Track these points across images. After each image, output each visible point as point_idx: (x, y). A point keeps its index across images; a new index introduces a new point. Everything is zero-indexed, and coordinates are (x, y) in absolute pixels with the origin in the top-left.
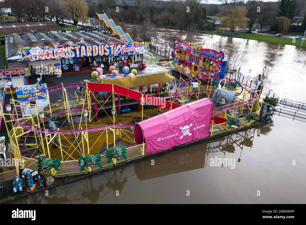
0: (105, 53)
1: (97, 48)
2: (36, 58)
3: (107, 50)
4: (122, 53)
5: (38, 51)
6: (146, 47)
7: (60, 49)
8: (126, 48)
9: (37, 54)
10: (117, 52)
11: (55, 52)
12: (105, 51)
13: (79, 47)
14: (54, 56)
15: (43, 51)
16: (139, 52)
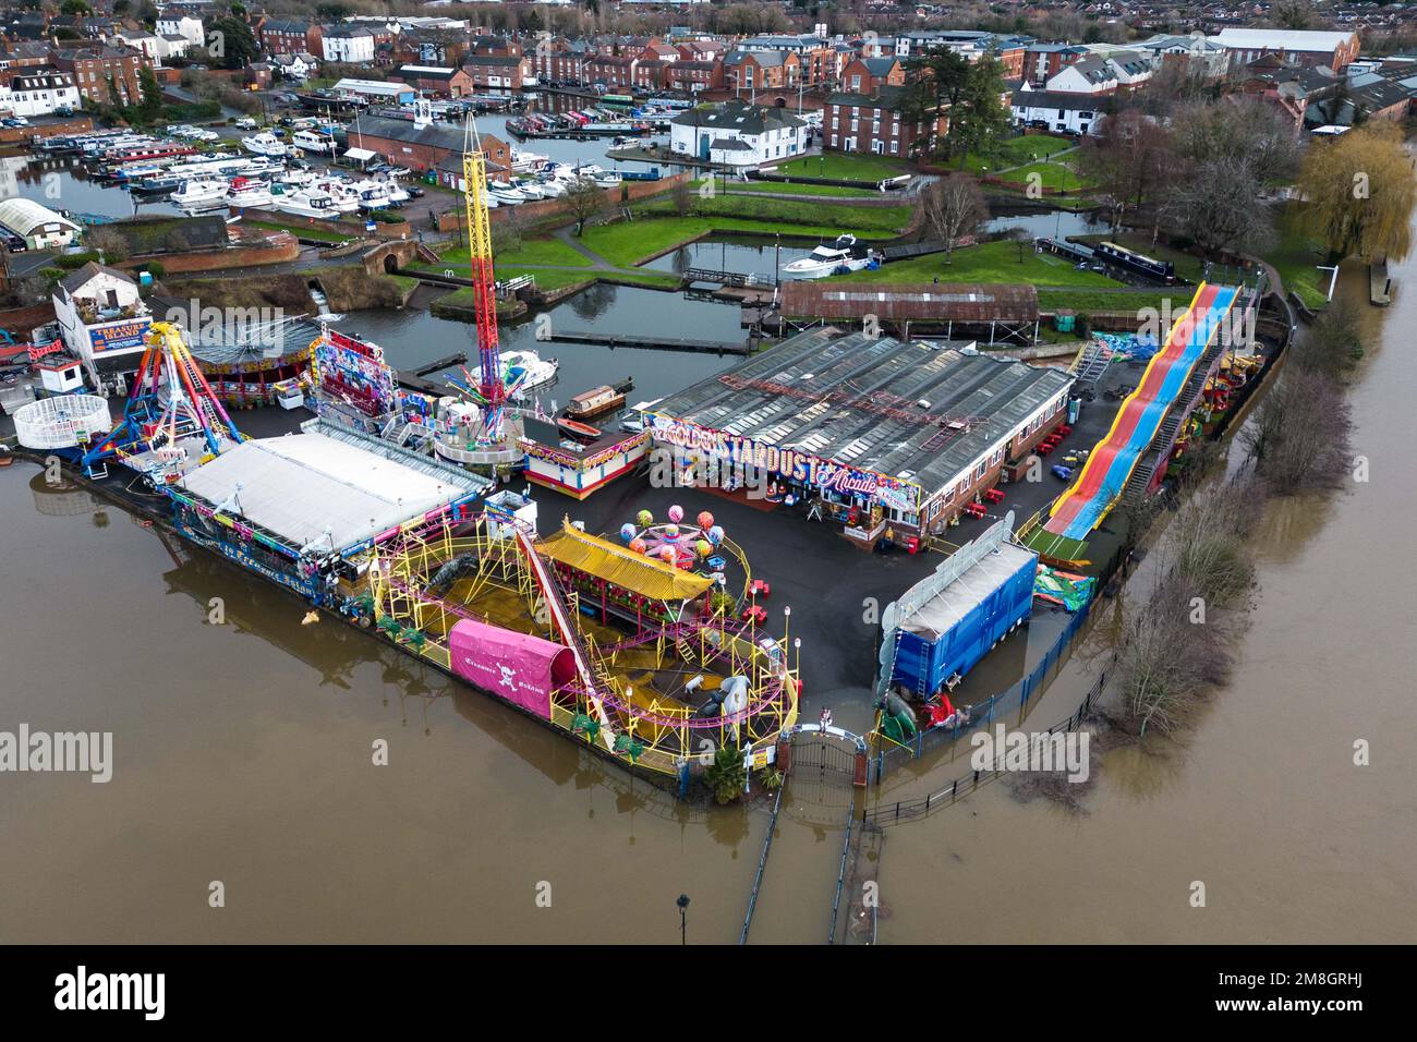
0: (796, 473)
1: (777, 455)
2: (662, 435)
3: (801, 467)
4: (839, 487)
5: (667, 424)
6: (912, 496)
7: (704, 433)
8: (849, 477)
9: (665, 430)
10: (825, 481)
11: (694, 435)
12: (795, 468)
13: (740, 439)
14: (691, 442)
15: (674, 427)
16: (887, 501)
